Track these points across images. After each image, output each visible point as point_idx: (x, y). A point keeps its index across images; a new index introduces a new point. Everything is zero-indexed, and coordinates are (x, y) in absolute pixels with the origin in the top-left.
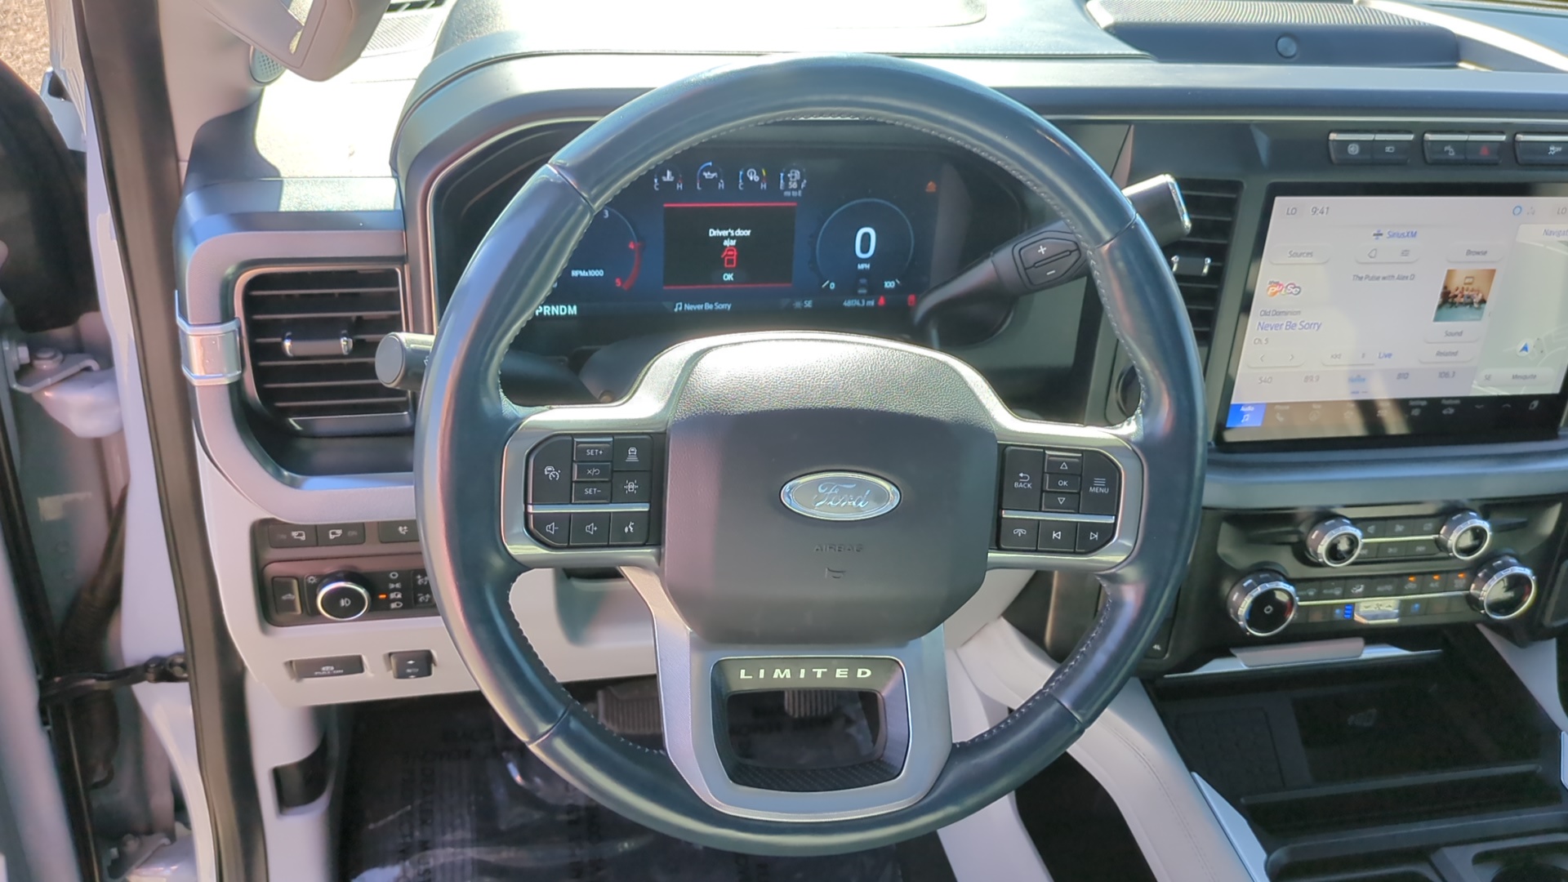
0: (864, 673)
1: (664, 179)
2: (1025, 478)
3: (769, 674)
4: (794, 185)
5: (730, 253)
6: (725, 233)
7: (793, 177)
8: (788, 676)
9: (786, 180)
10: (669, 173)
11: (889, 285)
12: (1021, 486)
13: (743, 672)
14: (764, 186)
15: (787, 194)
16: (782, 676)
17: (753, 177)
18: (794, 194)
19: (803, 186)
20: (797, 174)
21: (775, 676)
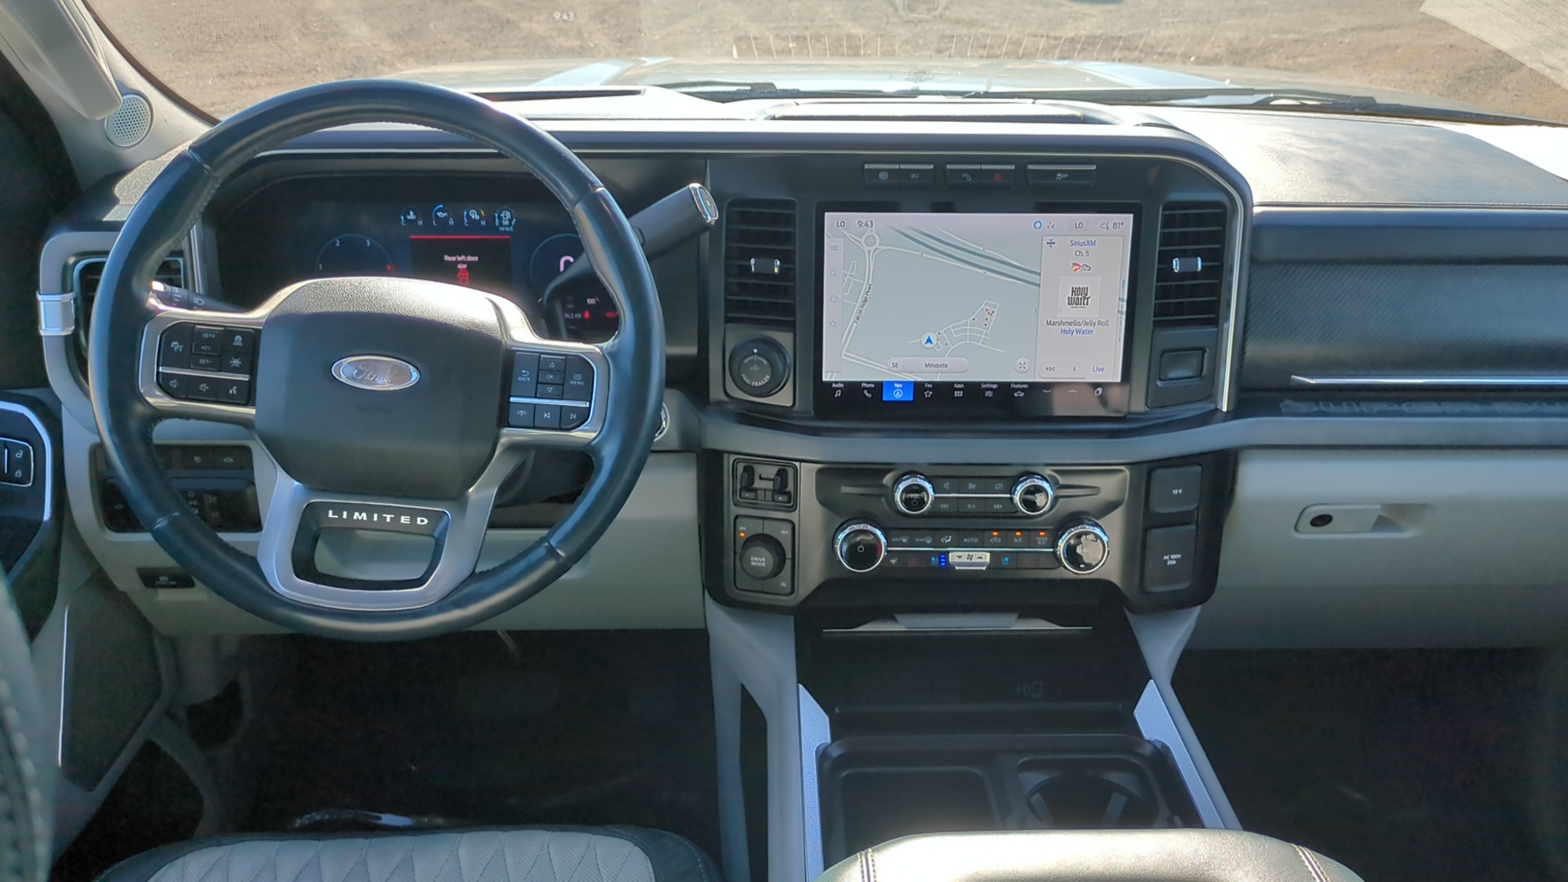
0: (422, 521)
1: (409, 217)
2: (526, 373)
3: (350, 515)
4: (507, 223)
5: (463, 274)
6: (459, 259)
7: (505, 217)
8: (365, 518)
9: (500, 218)
10: (411, 213)
11: (590, 301)
12: (523, 379)
13: (331, 512)
14: (483, 223)
15: (502, 229)
16: (360, 518)
17: (475, 216)
18: (507, 229)
19: (513, 223)
20: (508, 215)
21: (355, 518)
